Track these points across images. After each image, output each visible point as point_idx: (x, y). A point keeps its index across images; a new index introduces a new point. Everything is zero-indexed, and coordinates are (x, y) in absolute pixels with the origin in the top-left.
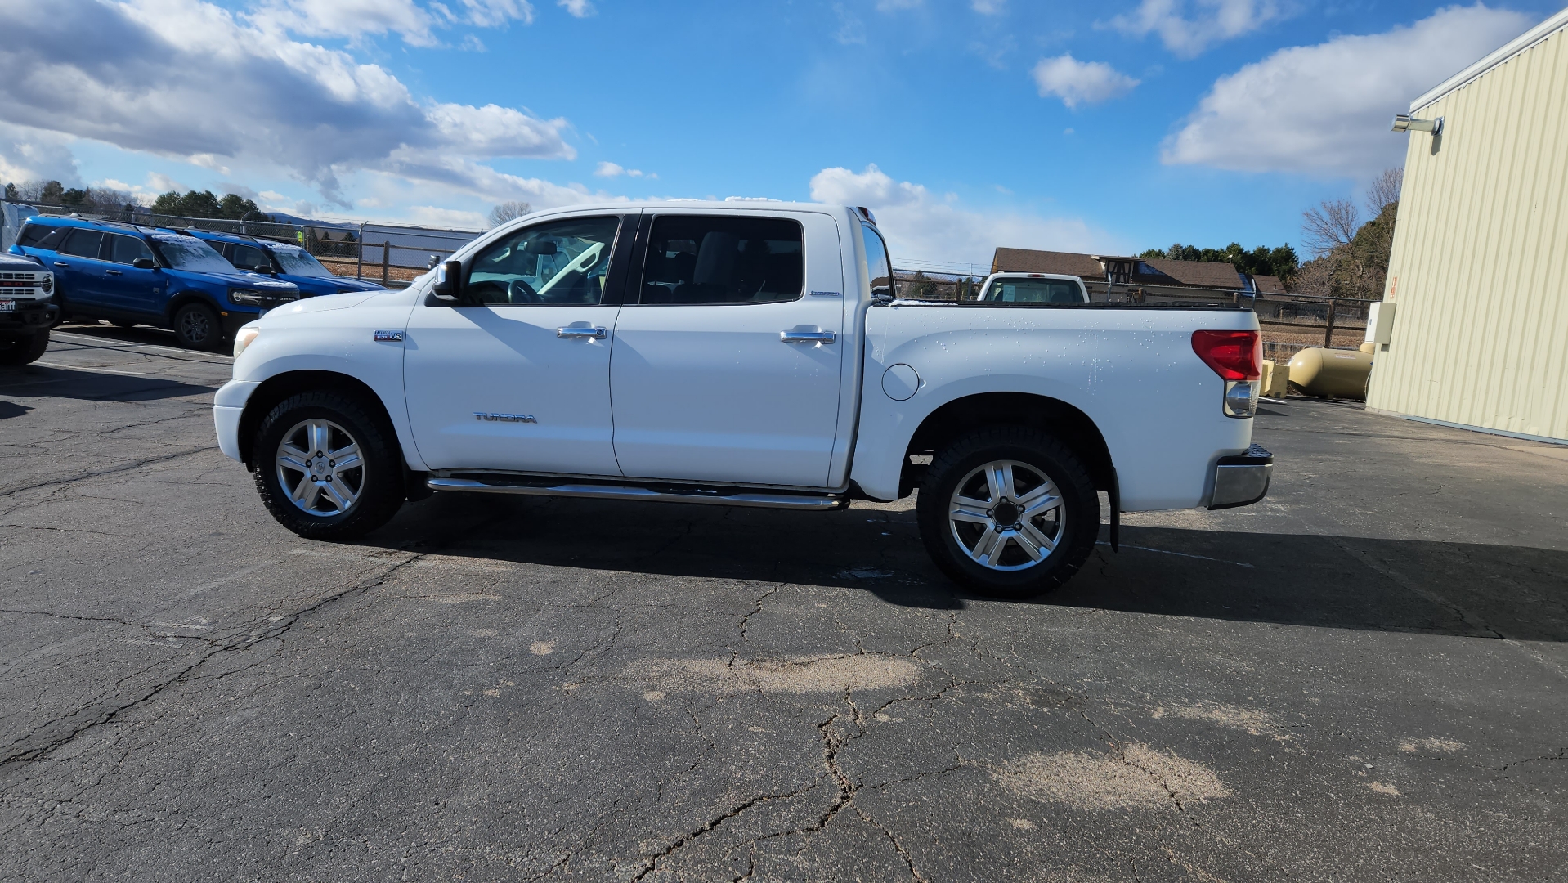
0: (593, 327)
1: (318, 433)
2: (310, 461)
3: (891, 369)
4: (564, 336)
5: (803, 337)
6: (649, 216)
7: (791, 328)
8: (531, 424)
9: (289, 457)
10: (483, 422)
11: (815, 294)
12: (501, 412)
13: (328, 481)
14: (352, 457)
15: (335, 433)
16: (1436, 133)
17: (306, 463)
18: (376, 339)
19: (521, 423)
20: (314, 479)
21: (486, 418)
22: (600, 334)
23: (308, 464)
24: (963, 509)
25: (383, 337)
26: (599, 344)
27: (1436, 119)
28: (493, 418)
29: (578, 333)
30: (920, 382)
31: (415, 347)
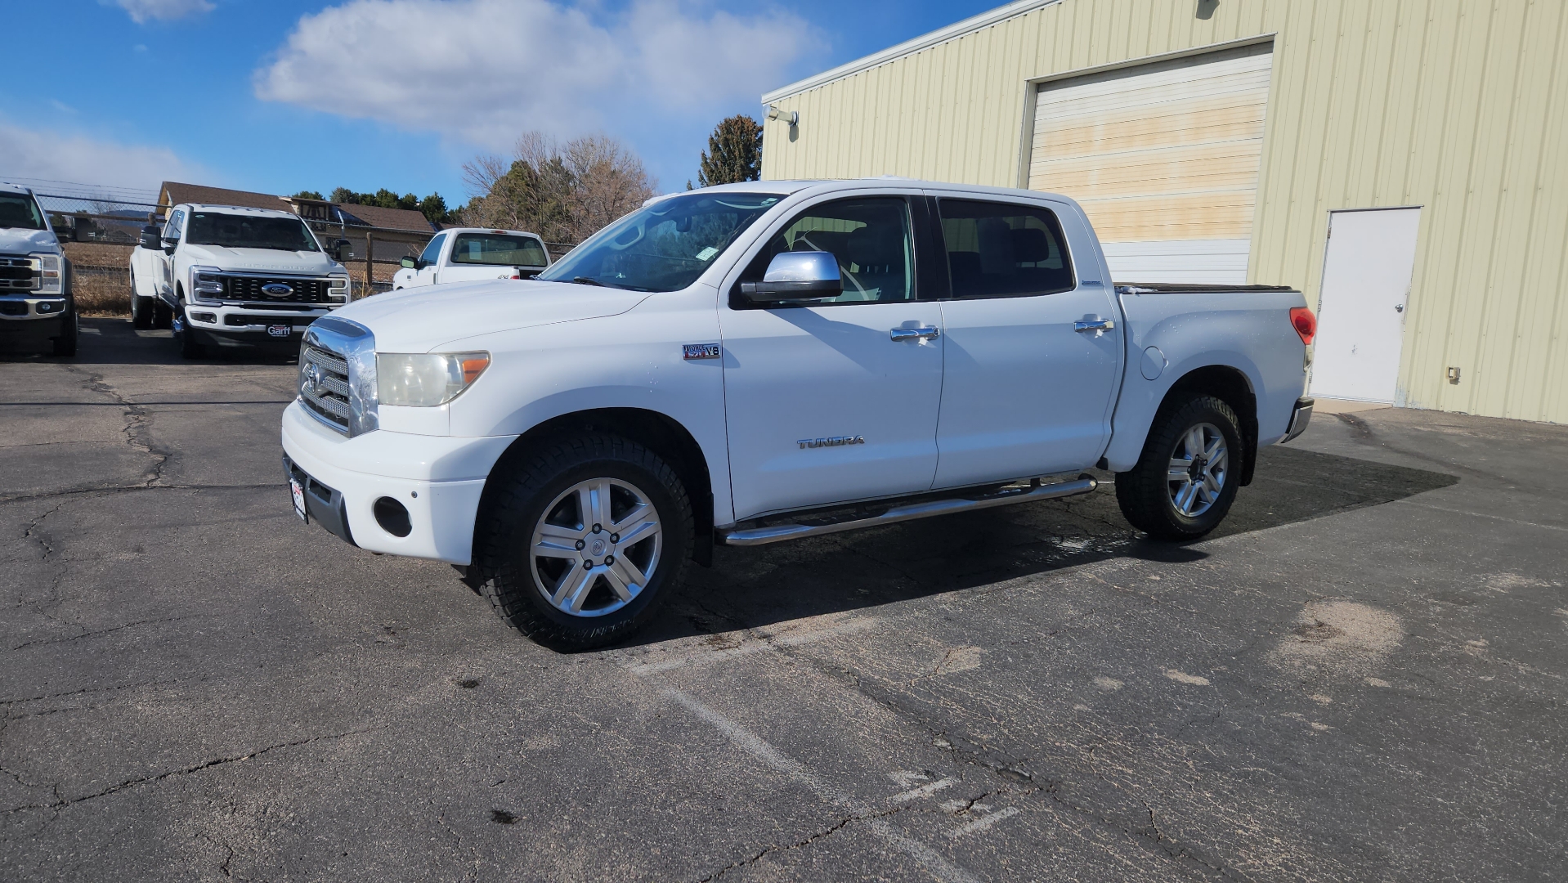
0: (922, 326)
1: (595, 499)
2: (582, 541)
3: (1147, 352)
4: (894, 339)
5: (1087, 326)
6: (931, 199)
7: (1080, 318)
8: (858, 446)
9: (550, 541)
10: (807, 449)
11: (1085, 283)
12: (825, 436)
13: (608, 564)
14: (643, 522)
15: (616, 493)
16: (794, 124)
17: (576, 546)
18: (687, 357)
19: (847, 446)
20: (588, 565)
21: (810, 445)
22: (932, 334)
23: (580, 545)
24: (1177, 470)
25: (695, 352)
26: (931, 345)
27: (793, 113)
28: (819, 444)
29: (905, 334)
30: (1165, 360)
31: (736, 364)
